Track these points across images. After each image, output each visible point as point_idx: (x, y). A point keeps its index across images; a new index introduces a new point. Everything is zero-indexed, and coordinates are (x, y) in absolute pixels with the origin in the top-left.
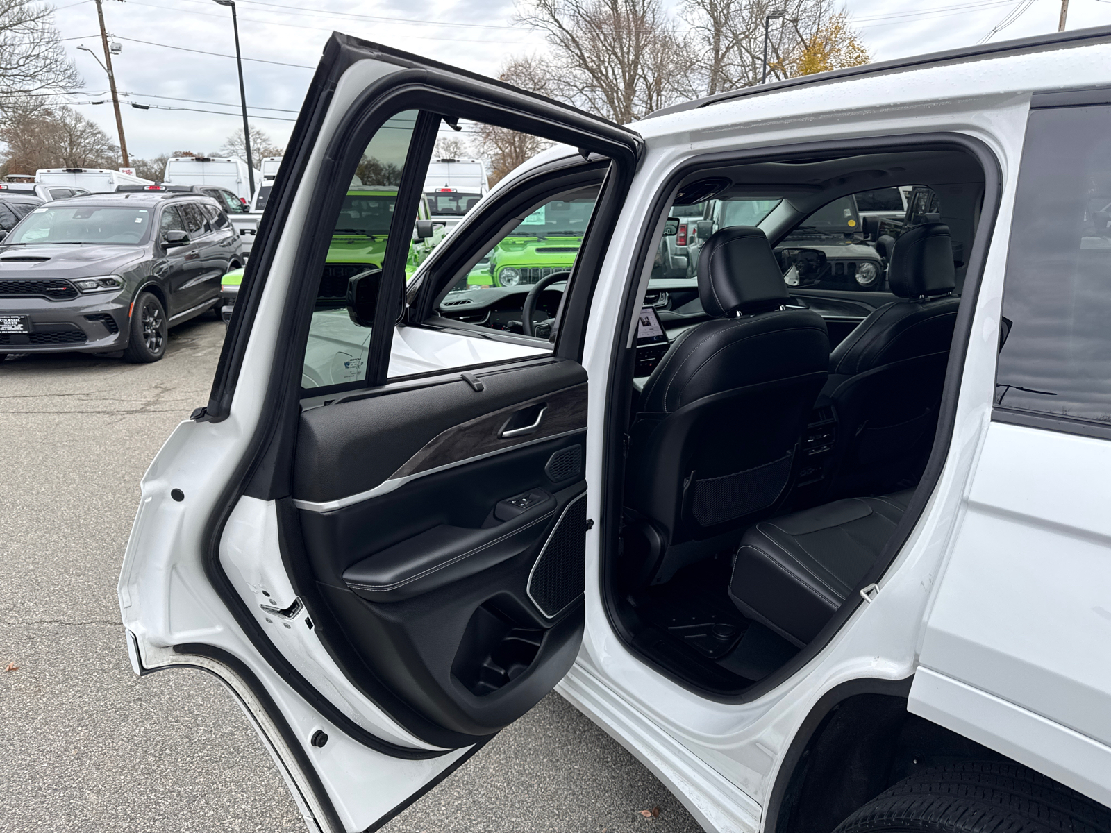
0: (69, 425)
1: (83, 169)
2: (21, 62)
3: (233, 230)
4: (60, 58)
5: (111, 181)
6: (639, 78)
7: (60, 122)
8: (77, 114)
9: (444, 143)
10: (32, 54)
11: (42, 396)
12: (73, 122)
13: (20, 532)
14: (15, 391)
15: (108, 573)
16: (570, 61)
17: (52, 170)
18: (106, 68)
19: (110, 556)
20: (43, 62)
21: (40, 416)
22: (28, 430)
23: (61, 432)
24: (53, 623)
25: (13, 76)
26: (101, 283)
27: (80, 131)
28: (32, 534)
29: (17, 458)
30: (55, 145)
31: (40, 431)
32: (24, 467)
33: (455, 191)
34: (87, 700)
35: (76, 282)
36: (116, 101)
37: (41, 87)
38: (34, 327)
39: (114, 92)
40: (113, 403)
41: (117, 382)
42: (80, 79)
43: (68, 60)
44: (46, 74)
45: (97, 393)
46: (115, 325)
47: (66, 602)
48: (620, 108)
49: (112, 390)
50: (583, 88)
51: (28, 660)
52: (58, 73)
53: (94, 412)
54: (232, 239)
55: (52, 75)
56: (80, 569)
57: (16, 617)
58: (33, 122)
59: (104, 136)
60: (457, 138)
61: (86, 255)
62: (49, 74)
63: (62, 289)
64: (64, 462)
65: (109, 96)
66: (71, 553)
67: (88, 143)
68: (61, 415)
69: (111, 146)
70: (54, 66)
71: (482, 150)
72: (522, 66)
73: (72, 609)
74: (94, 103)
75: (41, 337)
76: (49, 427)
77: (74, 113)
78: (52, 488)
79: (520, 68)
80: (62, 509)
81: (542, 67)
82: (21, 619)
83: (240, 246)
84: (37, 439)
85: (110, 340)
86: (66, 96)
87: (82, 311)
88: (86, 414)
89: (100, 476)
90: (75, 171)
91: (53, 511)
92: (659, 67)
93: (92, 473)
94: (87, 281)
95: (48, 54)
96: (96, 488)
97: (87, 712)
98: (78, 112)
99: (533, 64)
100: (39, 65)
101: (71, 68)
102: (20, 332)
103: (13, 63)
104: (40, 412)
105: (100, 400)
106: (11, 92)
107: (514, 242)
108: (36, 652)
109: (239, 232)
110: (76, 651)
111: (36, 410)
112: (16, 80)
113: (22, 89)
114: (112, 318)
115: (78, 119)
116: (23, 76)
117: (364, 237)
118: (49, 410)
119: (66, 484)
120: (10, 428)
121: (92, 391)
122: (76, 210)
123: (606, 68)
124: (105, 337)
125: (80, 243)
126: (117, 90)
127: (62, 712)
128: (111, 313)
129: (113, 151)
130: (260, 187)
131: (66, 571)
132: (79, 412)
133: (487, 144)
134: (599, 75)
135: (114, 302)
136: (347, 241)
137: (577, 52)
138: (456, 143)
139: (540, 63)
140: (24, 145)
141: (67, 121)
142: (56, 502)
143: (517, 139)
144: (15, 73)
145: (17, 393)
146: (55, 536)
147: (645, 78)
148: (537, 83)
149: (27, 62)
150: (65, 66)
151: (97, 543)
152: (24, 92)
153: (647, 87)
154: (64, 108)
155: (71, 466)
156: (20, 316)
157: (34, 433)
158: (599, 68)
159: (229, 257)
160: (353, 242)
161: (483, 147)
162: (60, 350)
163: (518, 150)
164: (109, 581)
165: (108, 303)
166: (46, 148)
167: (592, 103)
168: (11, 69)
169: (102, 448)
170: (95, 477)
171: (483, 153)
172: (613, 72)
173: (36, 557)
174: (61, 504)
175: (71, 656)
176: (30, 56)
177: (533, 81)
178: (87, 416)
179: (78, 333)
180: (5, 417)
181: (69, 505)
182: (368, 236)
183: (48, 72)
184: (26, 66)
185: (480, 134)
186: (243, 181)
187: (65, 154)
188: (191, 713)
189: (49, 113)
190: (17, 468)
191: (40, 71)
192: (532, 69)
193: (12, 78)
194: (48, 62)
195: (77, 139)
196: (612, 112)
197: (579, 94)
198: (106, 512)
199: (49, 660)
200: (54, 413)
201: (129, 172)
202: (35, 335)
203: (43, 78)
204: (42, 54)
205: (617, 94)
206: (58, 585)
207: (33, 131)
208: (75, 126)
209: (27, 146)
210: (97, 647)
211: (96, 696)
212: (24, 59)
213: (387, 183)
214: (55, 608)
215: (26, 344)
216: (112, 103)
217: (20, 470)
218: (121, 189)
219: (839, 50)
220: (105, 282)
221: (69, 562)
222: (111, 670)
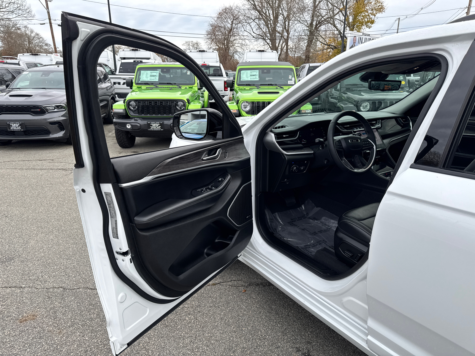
0: (47, 176)
1: (39, 54)
2: (7, 6)
3: (111, 82)
4: (24, 4)
5: (51, 59)
6: (280, 15)
7: (24, 33)
8: (31, 29)
9: (192, 44)
10: (12, 2)
11: (32, 160)
12: (30, 33)
13: (33, 234)
14: (19, 158)
15: (82, 258)
16: (249, 6)
17: (25, 54)
18: (46, 8)
19: (81, 248)
20: (16, 5)
21: (33, 171)
22: (28, 178)
23: (44, 179)
24: (60, 289)
25: (3, 11)
26: (56, 107)
27: (33, 37)
28: (40, 235)
29: (26, 193)
30: (22, 43)
31: (34, 179)
32: (30, 198)
33: (208, 65)
34: (87, 338)
35: (45, 107)
36: (50, 23)
37: (16, 17)
38: (26, 128)
39: (50, 19)
40: (65, 165)
41: (65, 154)
42: (33, 13)
43: (27, 5)
44: (18, 11)
45: (57, 159)
46: (63, 127)
47: (64, 276)
48: (271, 28)
49: (64, 158)
50: (255, 19)
51: (51, 311)
52: (23, 10)
53: (57, 169)
54: (110, 86)
55: (20, 12)
56: (67, 256)
57: (40, 285)
58: (11, 33)
59: (43, 39)
60: (198, 41)
61: (49, 94)
62: (19, 11)
63: (39, 110)
64: (48, 196)
65: (48, 21)
66: (61, 246)
67: (37, 43)
68: (42, 170)
69: (46, 44)
70: (21, 7)
71: (210, 46)
72: (228, 9)
73: (68, 280)
74: (41, 24)
75: (29, 132)
76: (38, 177)
77: (30, 29)
78: (45, 209)
79: (227, 10)
80: (52, 221)
81: (237, 10)
82: (43, 286)
83: (114, 90)
84: (33, 183)
85: (61, 134)
86: (27, 21)
87: (49, 120)
88: (54, 170)
89: (67, 203)
90: (35, 55)
91: (48, 222)
92: (289, 10)
93: (63, 201)
94: (49, 106)
95: (18, 2)
96: (66, 209)
97: (89, 346)
98: (31, 28)
99: (233, 8)
100: (15, 7)
101: (29, 8)
102: (20, 130)
103: (3, 6)
104: (32, 169)
105: (59, 163)
106: (3, 19)
107: (245, 89)
108: (54, 307)
109: (113, 83)
110: (75, 306)
111: (30, 168)
112: (5, 13)
113: (7, 17)
114: (61, 124)
115: (32, 32)
116: (8, 12)
117: (176, 86)
118: (36, 168)
119: (51, 208)
120: (20, 177)
121: (54, 158)
122: (42, 73)
123: (265, 10)
124: (58, 133)
125: (45, 88)
126: (51, 18)
127: (75, 346)
128: (61, 122)
129: (47, 46)
130: (121, 62)
131: (61, 257)
132: (50, 169)
133: (212, 44)
134: (262, 13)
135: (62, 116)
136: (169, 88)
137: (252, 3)
138: (197, 43)
139: (236, 8)
140: (8, 43)
141: (27, 33)
142: (48, 217)
143: (225, 42)
144: (4, 10)
145: (20, 159)
146: (51, 237)
147: (283, 15)
148: (235, 17)
149: (9, 5)
150: (26, 8)
151: (73, 241)
152: (8, 19)
153: (284, 19)
154: (26, 27)
155: (52, 197)
156: (19, 123)
157: (32, 180)
158: (262, 10)
159: (110, 95)
160: (172, 89)
161: (211, 45)
162: (38, 139)
163: (226, 46)
164: (83, 263)
165: (60, 117)
166: (18, 44)
167: (259, 26)
168: (2, 8)
169: (65, 188)
170: (65, 204)
171: (211, 48)
172: (269, 12)
173: (44, 249)
174: (51, 219)
175: (73, 310)
176: (11, 3)
177: (233, 16)
178: (55, 171)
179: (46, 131)
180: (16, 171)
181: (55, 219)
182: (178, 86)
183: (19, 10)
184: (9, 7)
185: (209, 39)
186: (110, 60)
187: (26, 47)
188: (145, 348)
189: (19, 29)
190: (27, 198)
191: (15, 9)
192: (233, 10)
193: (3, 13)
194: (19, 5)
195: (32, 40)
196: (267, 30)
197: (253, 22)
198: (73, 223)
199: (62, 312)
200: (39, 169)
201: (57, 55)
202: (27, 131)
203: (17, 13)
204: (16, 2)
205: (270, 22)
206: (58, 265)
207: (12, 37)
208: (30, 35)
209: (9, 43)
210: (85, 304)
211: (91, 336)
212: (8, 4)
213: (166, 61)
214: (59, 279)
215: (22, 135)
216: (49, 24)
217: (28, 199)
218: (58, 63)
219: (371, 2)
220: (58, 107)
221: (61, 251)
222: (96, 319)
